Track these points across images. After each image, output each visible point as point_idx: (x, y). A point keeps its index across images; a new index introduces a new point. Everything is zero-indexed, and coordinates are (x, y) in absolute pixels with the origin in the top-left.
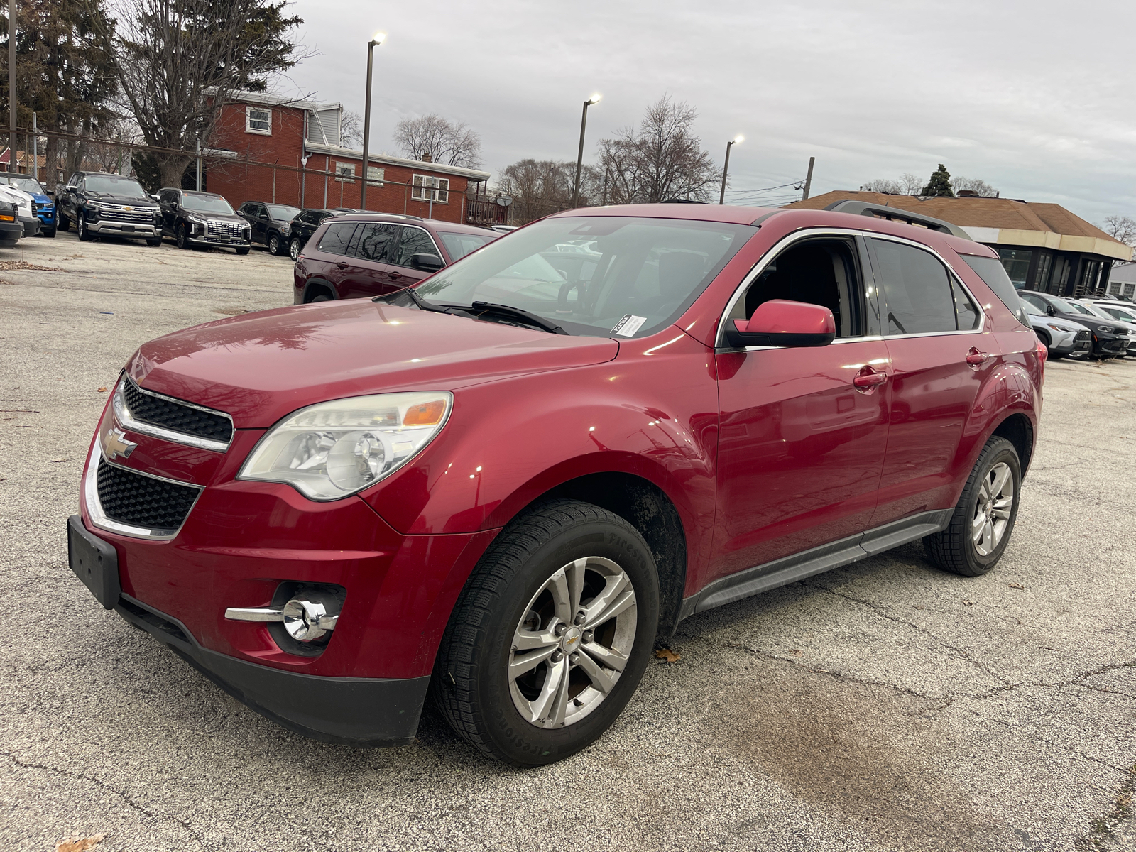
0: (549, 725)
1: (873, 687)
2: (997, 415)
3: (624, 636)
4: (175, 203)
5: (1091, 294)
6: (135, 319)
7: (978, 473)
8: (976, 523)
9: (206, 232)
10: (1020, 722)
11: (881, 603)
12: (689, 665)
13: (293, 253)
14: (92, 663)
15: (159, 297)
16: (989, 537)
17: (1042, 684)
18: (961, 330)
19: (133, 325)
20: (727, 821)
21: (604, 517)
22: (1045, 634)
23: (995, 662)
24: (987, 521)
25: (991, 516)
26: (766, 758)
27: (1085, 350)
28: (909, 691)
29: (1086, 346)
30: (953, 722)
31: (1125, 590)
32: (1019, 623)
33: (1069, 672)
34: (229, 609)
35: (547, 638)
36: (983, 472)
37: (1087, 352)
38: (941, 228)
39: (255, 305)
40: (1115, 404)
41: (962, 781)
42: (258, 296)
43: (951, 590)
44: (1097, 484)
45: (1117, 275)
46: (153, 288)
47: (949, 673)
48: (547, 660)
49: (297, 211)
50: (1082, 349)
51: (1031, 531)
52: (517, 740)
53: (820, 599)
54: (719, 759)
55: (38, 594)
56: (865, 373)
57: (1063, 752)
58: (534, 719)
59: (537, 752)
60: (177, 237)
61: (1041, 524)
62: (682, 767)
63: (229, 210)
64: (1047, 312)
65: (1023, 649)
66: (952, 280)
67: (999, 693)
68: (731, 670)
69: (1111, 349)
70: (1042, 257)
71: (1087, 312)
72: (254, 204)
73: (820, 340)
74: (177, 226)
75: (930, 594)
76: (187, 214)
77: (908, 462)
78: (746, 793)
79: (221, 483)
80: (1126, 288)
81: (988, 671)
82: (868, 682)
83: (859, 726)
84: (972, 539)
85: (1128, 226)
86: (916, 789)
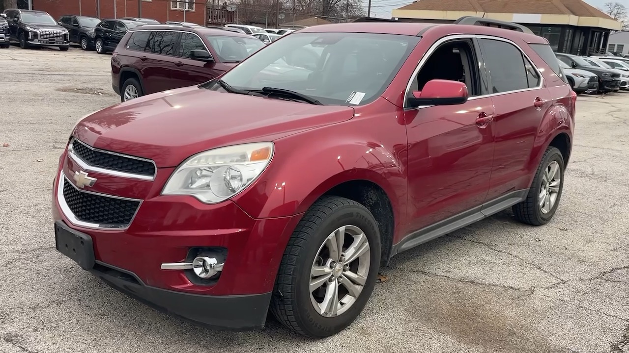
0: (330, 315)
1: (492, 287)
2: (551, 134)
3: (364, 267)
4: (16, 19)
5: (597, 53)
6: (9, 98)
7: (541, 168)
8: (541, 196)
9: (39, 37)
10: (570, 299)
11: (491, 243)
12: (393, 282)
13: (98, 48)
14: (65, 303)
15: (18, 83)
16: (548, 203)
17: (581, 279)
18: (531, 87)
19: (9, 102)
21: (353, 204)
22: (580, 253)
23: (555, 270)
24: (546, 194)
25: (549, 191)
26: (442, 326)
27: (595, 88)
28: (511, 288)
29: (595, 86)
30: (536, 302)
31: (623, 228)
32: (566, 249)
33: (595, 273)
34: (163, 264)
35: (327, 269)
36: (544, 167)
37: (596, 89)
38: (517, 29)
39: (82, 85)
40: (614, 121)
41: (543, 330)
42: (82, 79)
43: (528, 234)
44: (605, 169)
45: (612, 40)
46: (13, 77)
47: (531, 277)
48: (326, 281)
49: (97, 21)
50: (593, 88)
51: (569, 198)
52: (315, 324)
53: (458, 243)
54: (417, 327)
55: (18, 268)
56: (481, 116)
57: (594, 312)
58: (322, 312)
59: (325, 330)
60: (20, 41)
62: (399, 332)
63: (53, 22)
64: (572, 66)
65: (569, 262)
66: (524, 58)
67: (558, 286)
68: (416, 283)
69: (611, 87)
70: (568, 30)
71: (595, 65)
72: (68, 17)
73: (460, 101)
74: (19, 34)
75: (517, 237)
76: (25, 25)
77: (500, 165)
78: (434, 343)
79: (152, 198)
80: (618, 48)
81: (552, 275)
82: (490, 285)
83: (488, 307)
84: (539, 204)
85: (619, 8)
86: (520, 335)
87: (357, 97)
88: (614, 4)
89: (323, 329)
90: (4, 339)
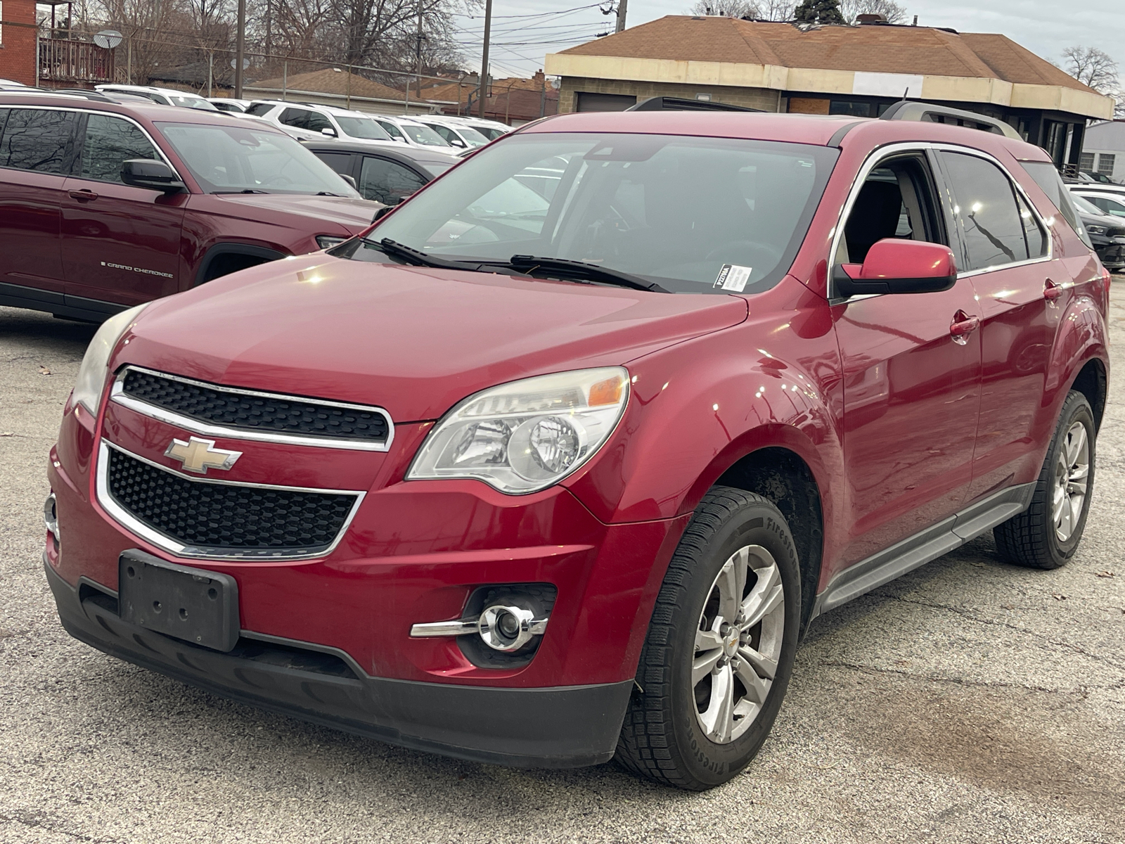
0: (721, 739)
1: (1003, 689)
2: (1074, 362)
3: (771, 638)
7: (1058, 436)
8: (1055, 500)
11: (964, 607)
16: (1068, 517)
20: (927, 813)
23: (1114, 654)
24: (1065, 498)
25: (1068, 490)
26: (932, 760)
28: (1040, 689)
30: (1099, 712)
34: (415, 626)
35: (715, 638)
36: (1062, 434)
38: (993, 128)
43: (1036, 585)
45: (1091, 141)
47: (1072, 669)
48: (715, 664)
52: (699, 755)
54: (885, 765)
56: (958, 319)
58: (709, 731)
61: (1102, 503)
62: (853, 775)
66: (1017, 195)
68: (843, 686)
73: (941, 284)
75: (1014, 592)
78: (931, 790)
79: (387, 486)
80: (1101, 162)
81: (1110, 663)
82: (994, 685)
83: (1008, 723)
84: (1053, 520)
85: (1097, 62)
86: (1089, 769)
87: (736, 275)
88: (1086, 52)
89: (711, 768)
90: (19, 820)
